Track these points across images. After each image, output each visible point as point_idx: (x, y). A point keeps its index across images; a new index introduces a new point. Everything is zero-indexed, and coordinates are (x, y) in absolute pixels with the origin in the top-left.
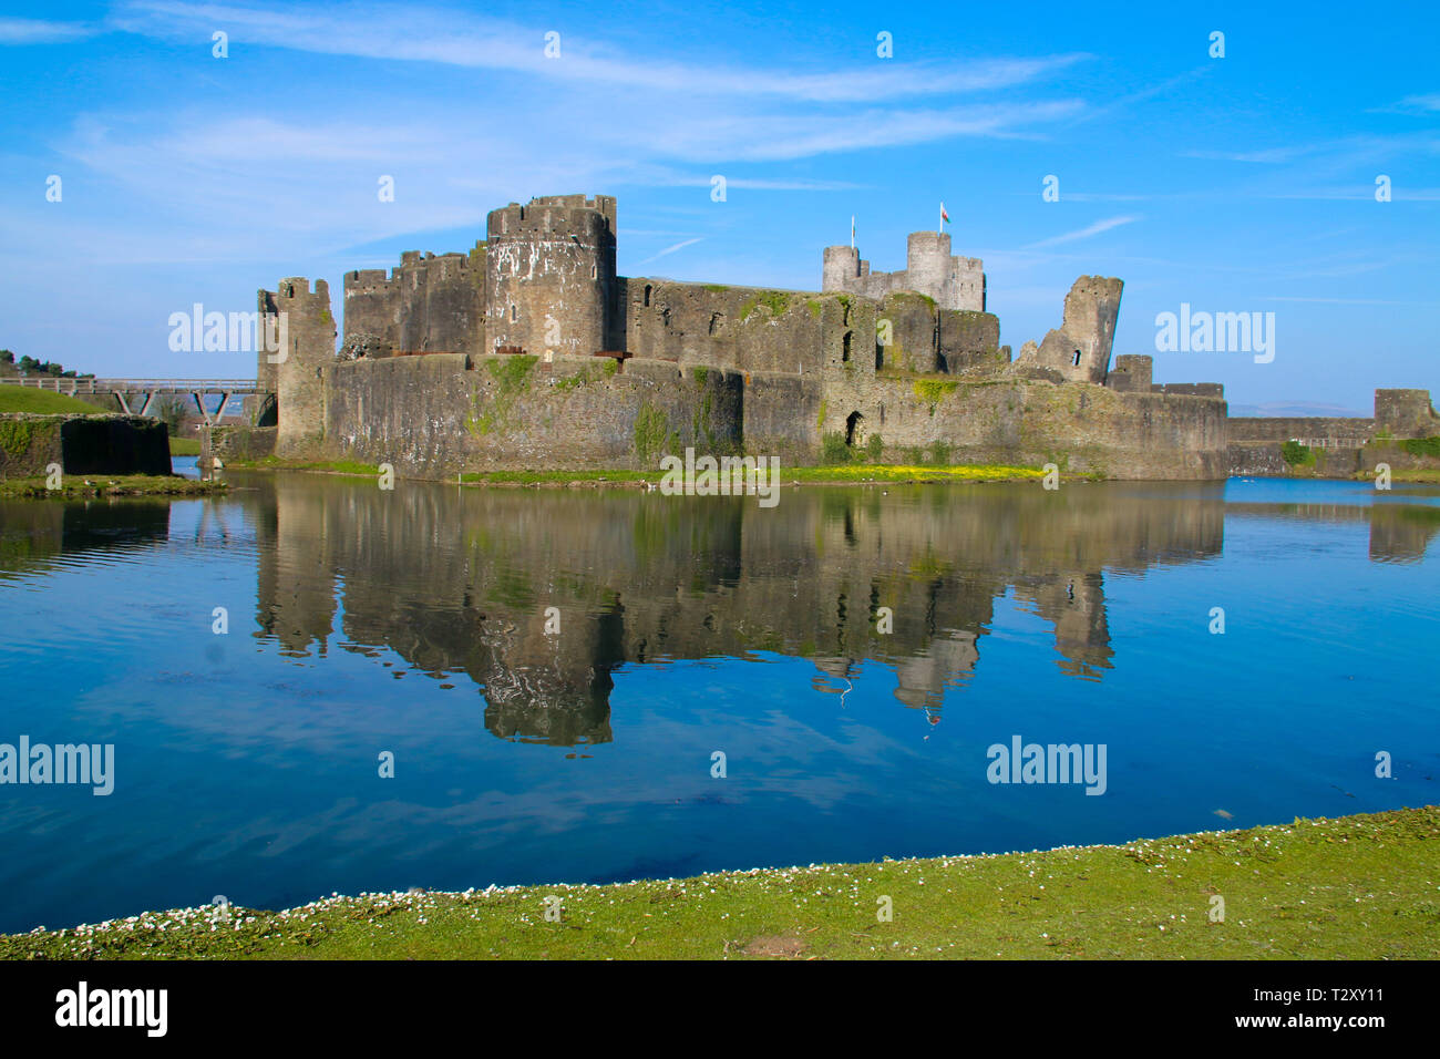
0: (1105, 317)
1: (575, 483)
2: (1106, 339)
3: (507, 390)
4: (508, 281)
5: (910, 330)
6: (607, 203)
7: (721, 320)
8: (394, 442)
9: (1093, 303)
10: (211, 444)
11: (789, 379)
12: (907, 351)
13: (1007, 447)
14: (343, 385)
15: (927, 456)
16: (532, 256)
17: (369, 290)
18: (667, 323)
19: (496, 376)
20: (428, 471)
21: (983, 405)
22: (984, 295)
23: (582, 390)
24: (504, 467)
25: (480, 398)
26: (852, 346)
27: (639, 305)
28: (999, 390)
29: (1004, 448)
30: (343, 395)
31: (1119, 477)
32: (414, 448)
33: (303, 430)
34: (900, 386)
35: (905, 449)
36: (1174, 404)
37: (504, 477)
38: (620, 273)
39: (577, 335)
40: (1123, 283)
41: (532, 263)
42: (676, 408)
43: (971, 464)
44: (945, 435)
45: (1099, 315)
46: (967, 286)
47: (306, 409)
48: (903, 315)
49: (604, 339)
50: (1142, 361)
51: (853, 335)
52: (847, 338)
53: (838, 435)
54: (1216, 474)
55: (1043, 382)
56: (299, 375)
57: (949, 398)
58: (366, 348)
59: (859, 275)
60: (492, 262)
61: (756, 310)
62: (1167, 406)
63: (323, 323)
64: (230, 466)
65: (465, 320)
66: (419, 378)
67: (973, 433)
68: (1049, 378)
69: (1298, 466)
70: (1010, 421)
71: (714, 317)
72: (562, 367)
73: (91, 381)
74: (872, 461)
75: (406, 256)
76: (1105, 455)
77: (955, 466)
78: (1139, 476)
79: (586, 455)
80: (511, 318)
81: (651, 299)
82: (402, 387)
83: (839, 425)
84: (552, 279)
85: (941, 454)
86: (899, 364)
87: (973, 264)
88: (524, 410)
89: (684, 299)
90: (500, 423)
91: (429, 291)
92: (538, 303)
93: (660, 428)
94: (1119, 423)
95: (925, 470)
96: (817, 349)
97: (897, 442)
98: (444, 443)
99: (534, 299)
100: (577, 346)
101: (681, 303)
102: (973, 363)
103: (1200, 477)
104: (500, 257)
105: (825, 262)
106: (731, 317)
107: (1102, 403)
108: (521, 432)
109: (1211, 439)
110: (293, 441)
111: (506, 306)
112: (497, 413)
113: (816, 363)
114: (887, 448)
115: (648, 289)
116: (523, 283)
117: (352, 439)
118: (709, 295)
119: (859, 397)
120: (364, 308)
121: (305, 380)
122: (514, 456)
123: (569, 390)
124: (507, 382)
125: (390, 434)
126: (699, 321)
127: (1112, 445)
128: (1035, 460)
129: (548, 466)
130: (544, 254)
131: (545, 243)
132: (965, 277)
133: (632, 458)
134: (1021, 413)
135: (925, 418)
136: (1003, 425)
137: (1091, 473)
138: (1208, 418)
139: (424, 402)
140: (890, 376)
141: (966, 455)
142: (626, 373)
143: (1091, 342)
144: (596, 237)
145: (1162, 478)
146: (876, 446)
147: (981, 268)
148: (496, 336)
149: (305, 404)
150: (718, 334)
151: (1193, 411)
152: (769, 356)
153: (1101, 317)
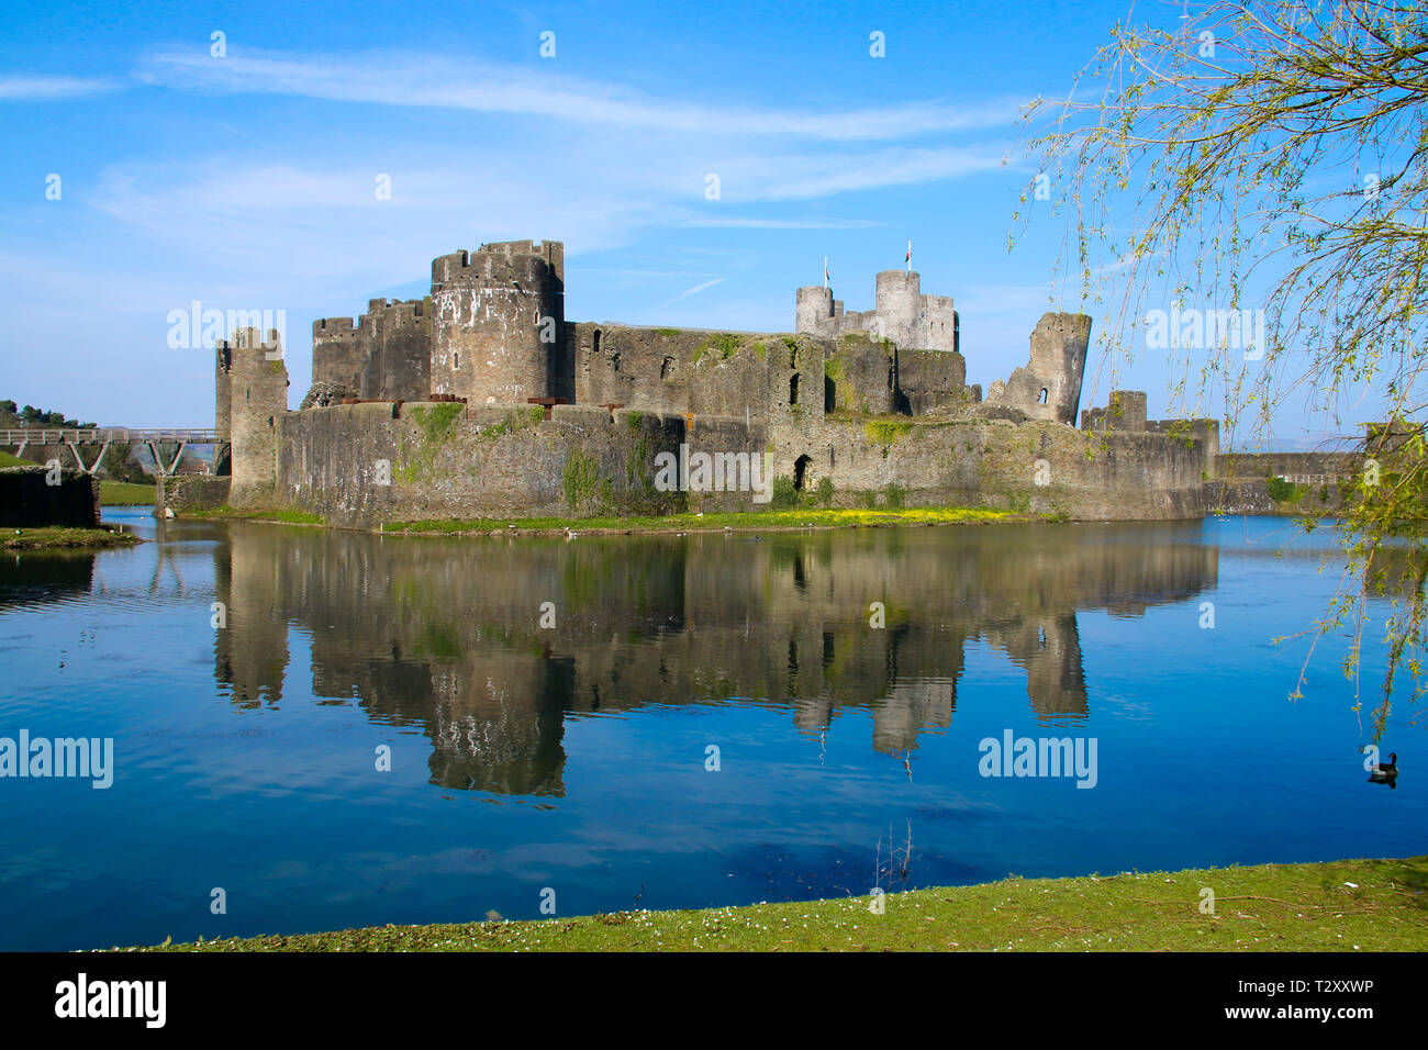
0: (1072, 354)
1: (497, 531)
2: (1075, 375)
3: (433, 438)
4: (450, 328)
5: (863, 372)
6: (554, 248)
7: (673, 364)
8: (330, 491)
9: (1059, 341)
10: (164, 494)
11: (732, 423)
12: (861, 391)
13: (967, 489)
14: (290, 434)
15: (881, 499)
16: (473, 303)
17: (336, 338)
18: (617, 368)
19: (422, 424)
20: (358, 521)
21: (940, 446)
22: (956, 335)
23: (507, 438)
24: (429, 515)
25: (407, 447)
26: (799, 388)
27: (588, 350)
28: (957, 430)
29: (963, 490)
30: (291, 443)
31: (1084, 518)
32: (346, 497)
33: (256, 479)
34: (850, 428)
35: (857, 493)
36: (1140, 442)
37: (427, 525)
38: (568, 318)
39: (519, 381)
40: (1091, 320)
41: (474, 310)
42: (609, 455)
43: (927, 506)
44: (900, 477)
45: (1065, 352)
46: (938, 325)
47: (258, 458)
48: (855, 356)
49: (549, 385)
50: (1136, 399)
51: (800, 377)
52: (794, 381)
53: (785, 479)
54: (1188, 513)
55: (1003, 422)
56: (251, 425)
57: (904, 440)
58: (330, 396)
59: (832, 314)
60: (435, 309)
61: (706, 353)
62: (1132, 444)
63: (275, 372)
64: (182, 516)
65: (419, 367)
66: (351, 427)
67: (930, 475)
68: (1011, 418)
69: (1285, 503)
70: (969, 462)
71: (666, 362)
72: (487, 415)
73: (94, 432)
74: (822, 505)
75: (372, 303)
76: (1067, 495)
77: (910, 509)
78: (1103, 517)
79: (513, 503)
80: (453, 366)
81: (601, 344)
82: (336, 435)
83: (788, 469)
84: (494, 326)
85: (896, 497)
86: (852, 406)
87: (942, 302)
88: (449, 459)
89: (635, 343)
90: (426, 471)
91: (385, 339)
92: (480, 351)
93: (591, 475)
94: (1081, 463)
95: (879, 514)
96: (763, 392)
97: (848, 485)
98: (373, 492)
99: (476, 346)
100: (520, 393)
101: (630, 348)
102: (938, 403)
103: (1169, 517)
104: (443, 304)
105: (798, 302)
106: (683, 360)
107: (1064, 442)
108: (447, 481)
109: (1182, 477)
110: (245, 490)
111: (448, 354)
112: (423, 462)
113: (762, 406)
114: (838, 492)
115: (597, 334)
116: (465, 330)
117: (298, 488)
118: (660, 340)
119: (808, 441)
120: (331, 356)
121: (257, 429)
122: (440, 505)
123: (495, 438)
124: (432, 430)
125: (327, 485)
126: (651, 365)
127: (1074, 485)
128: (996, 501)
129: (474, 514)
130: (486, 301)
131: (487, 290)
132: (935, 316)
133: (561, 506)
134: (980, 453)
135: (879, 460)
136: (961, 466)
137: (1053, 514)
138: (1178, 457)
139: (355, 451)
140: (840, 418)
141: (922, 497)
142: (553, 419)
143: (1059, 379)
144: (539, 282)
145: (1128, 518)
146: (827, 489)
147: (952, 306)
148: (439, 384)
149: (257, 454)
150: (670, 378)
151: (1160, 450)
152: (719, 399)
153: (1068, 354)
